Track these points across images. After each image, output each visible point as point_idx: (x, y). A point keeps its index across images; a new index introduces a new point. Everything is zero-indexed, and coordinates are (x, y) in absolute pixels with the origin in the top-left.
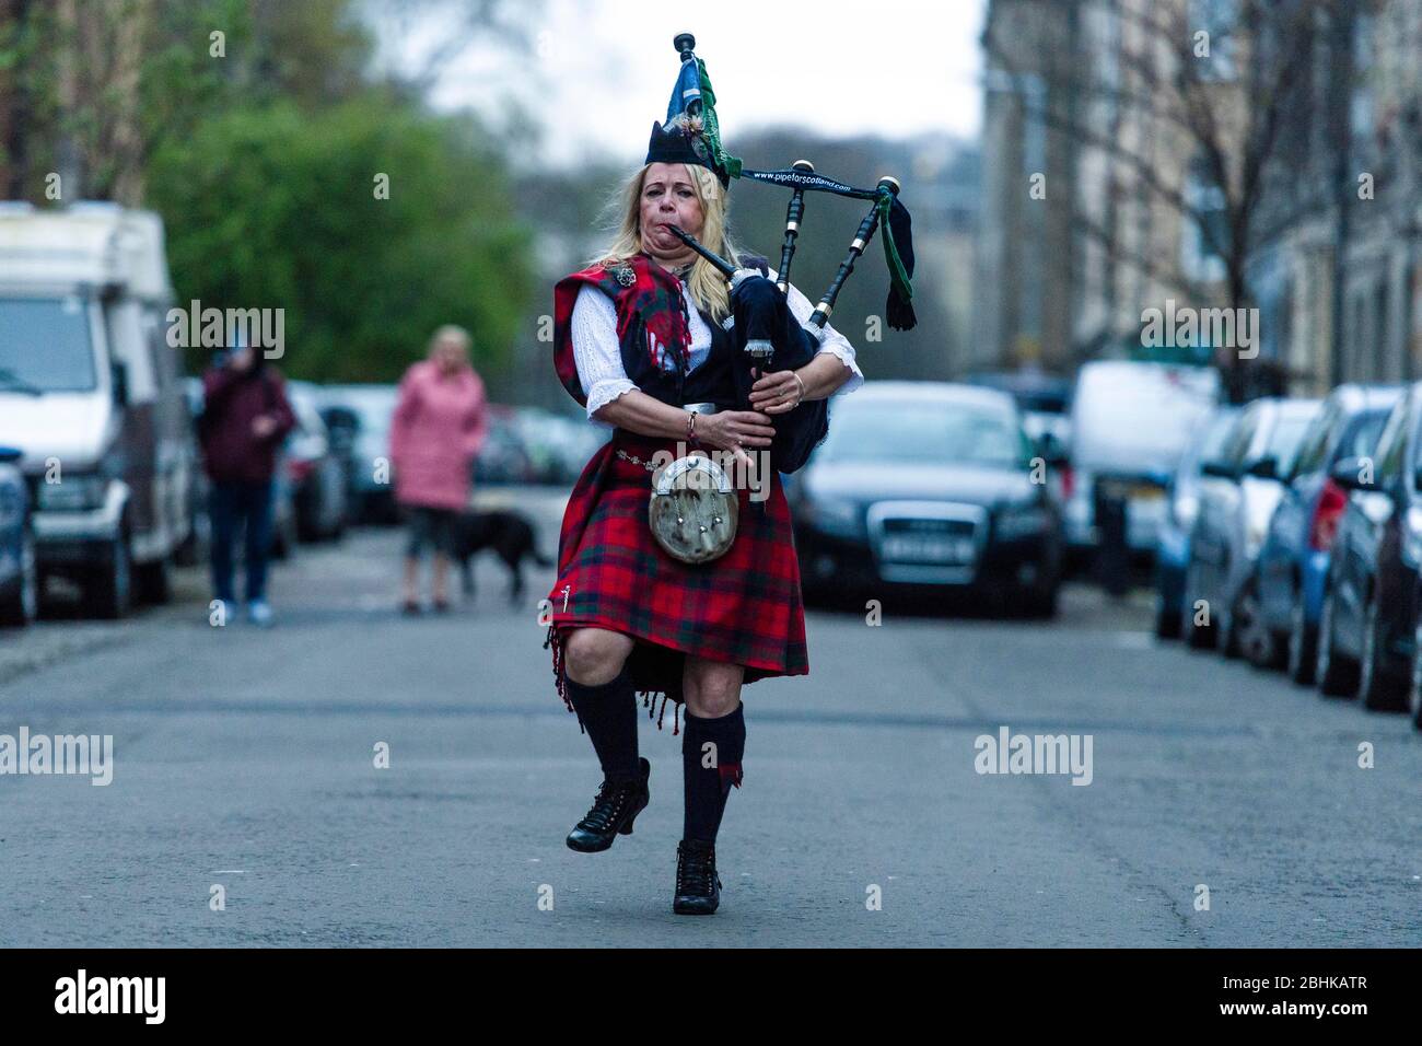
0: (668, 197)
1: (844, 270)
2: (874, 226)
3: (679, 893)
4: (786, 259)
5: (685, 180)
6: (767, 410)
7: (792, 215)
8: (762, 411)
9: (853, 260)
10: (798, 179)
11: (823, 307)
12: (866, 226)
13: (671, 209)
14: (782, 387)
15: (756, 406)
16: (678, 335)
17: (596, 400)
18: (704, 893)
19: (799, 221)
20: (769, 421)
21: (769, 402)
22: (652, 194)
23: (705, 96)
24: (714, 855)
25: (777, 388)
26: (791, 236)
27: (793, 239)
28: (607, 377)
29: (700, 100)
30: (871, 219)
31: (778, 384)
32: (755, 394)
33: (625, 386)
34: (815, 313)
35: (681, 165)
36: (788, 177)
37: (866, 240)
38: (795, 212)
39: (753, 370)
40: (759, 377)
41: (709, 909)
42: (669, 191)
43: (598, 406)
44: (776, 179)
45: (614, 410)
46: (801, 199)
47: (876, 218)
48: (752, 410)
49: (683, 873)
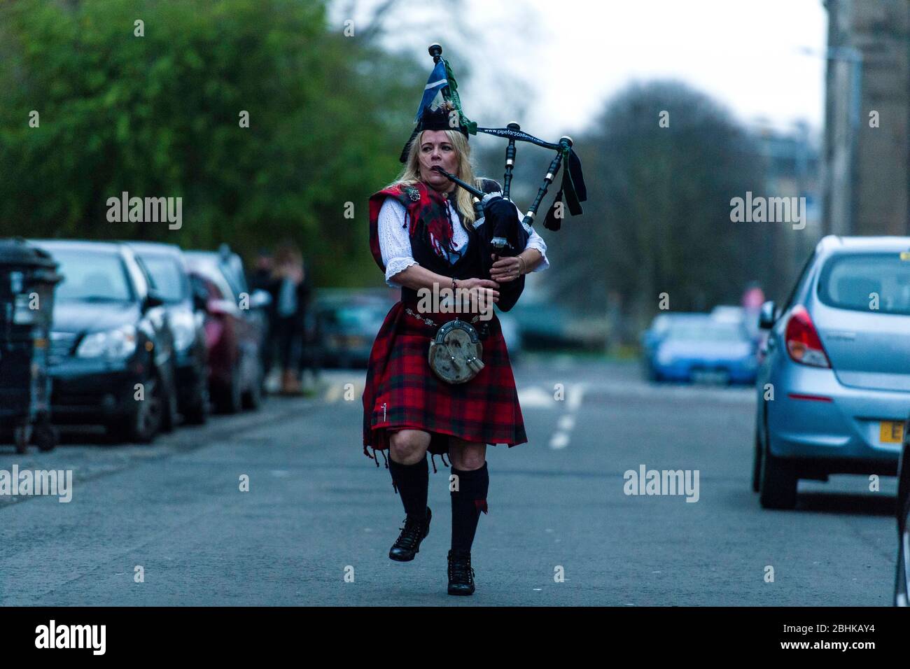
0: (436, 152)
1: (542, 192)
2: (559, 165)
3: (451, 583)
4: (507, 183)
5: (446, 140)
6: (497, 279)
7: (509, 155)
8: (494, 280)
9: (546, 187)
10: (511, 133)
11: (530, 214)
12: (554, 166)
13: (439, 158)
14: (510, 267)
15: (493, 276)
16: (446, 235)
17: (391, 270)
18: (467, 583)
19: (513, 159)
20: (499, 287)
21: (500, 275)
22: (425, 150)
23: (451, 83)
24: (470, 559)
25: (507, 268)
26: (509, 168)
27: (511, 170)
28: (399, 256)
29: (448, 86)
30: (556, 161)
31: (508, 265)
32: (493, 269)
33: (410, 261)
34: (526, 218)
35: (443, 132)
36: (505, 132)
37: (554, 174)
38: (511, 153)
39: (493, 255)
40: (497, 259)
41: (469, 592)
42: (436, 147)
43: (394, 274)
44: (498, 133)
45: (403, 276)
46: (514, 145)
47: (560, 160)
48: (490, 279)
49: (451, 570)
